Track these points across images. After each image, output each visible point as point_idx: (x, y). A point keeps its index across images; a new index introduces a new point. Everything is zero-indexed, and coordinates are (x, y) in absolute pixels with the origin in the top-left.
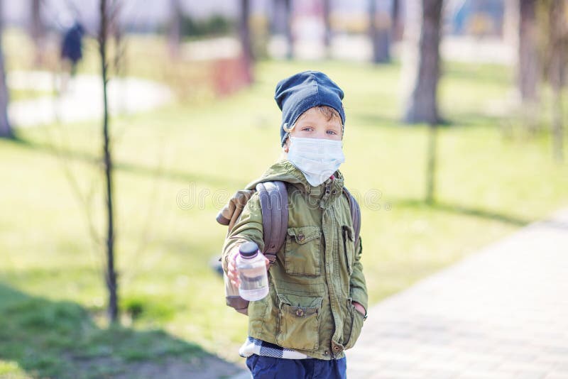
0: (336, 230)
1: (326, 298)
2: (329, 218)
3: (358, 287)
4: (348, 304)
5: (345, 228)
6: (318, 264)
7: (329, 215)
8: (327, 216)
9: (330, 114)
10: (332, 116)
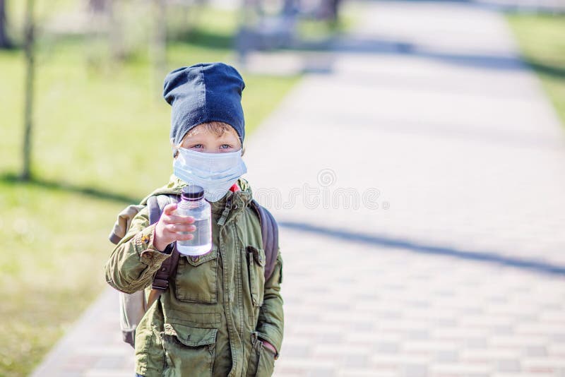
0: (238, 251)
1: (224, 330)
2: (228, 237)
3: (272, 323)
4: (253, 339)
5: (250, 249)
6: (214, 290)
7: (228, 233)
8: (226, 233)
9: (220, 129)
10: (223, 132)
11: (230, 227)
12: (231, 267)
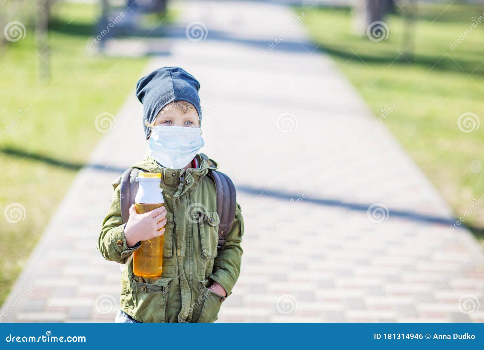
1: (176, 279)
6: (170, 246)
7: (181, 202)
8: (179, 202)
9: (185, 107)
10: (187, 109)
11: (183, 197)
12: (183, 229)
